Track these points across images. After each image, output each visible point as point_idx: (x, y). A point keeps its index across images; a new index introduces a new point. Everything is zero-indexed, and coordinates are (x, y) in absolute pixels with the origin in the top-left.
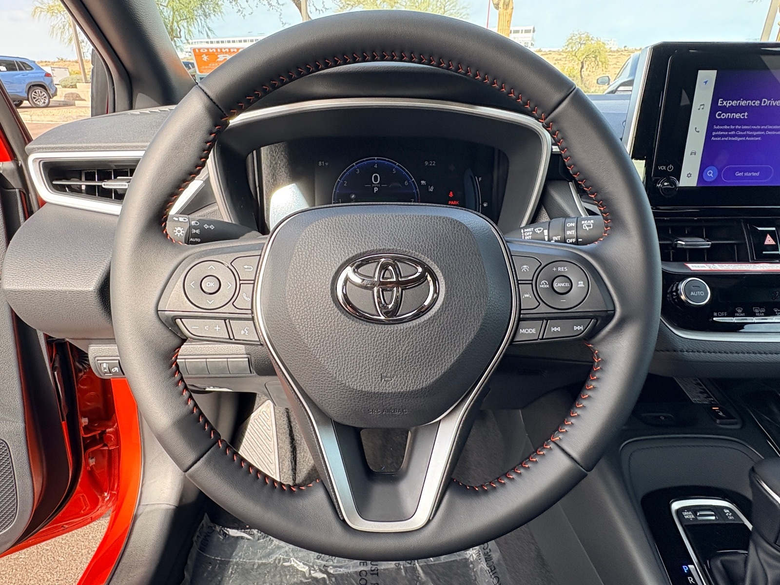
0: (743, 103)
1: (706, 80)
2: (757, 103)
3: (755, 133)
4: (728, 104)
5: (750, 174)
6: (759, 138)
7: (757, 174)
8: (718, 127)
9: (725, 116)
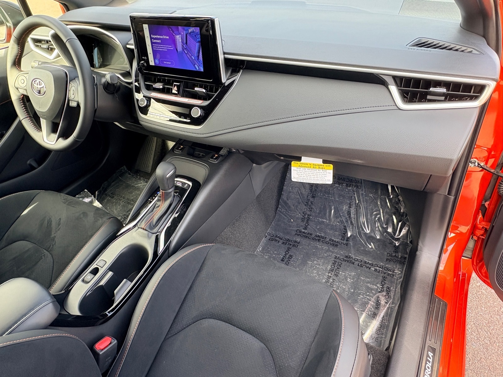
0: (158, 37)
1: (146, 27)
2: (162, 37)
3: (165, 48)
4: (154, 37)
5: (168, 63)
6: (167, 50)
7: (170, 63)
8: (154, 45)
9: (155, 41)
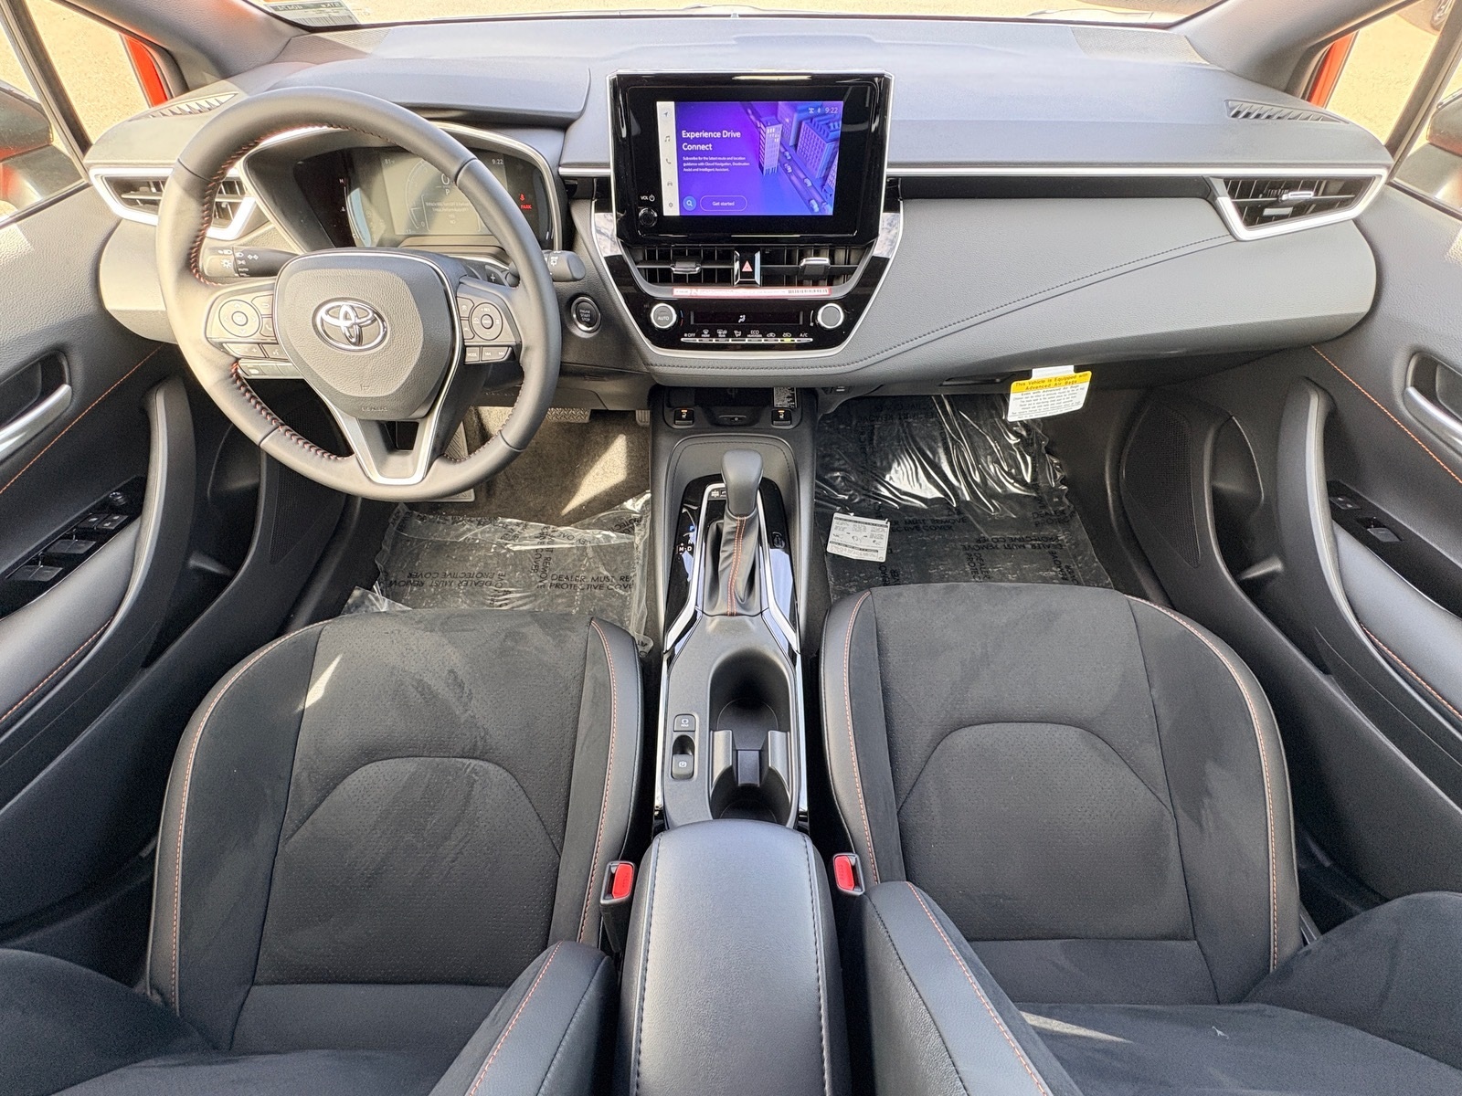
0: (706, 135)
1: (666, 111)
2: (718, 135)
3: (722, 164)
4: (692, 135)
5: (726, 204)
6: (727, 170)
7: (733, 204)
8: (687, 159)
9: (691, 147)
